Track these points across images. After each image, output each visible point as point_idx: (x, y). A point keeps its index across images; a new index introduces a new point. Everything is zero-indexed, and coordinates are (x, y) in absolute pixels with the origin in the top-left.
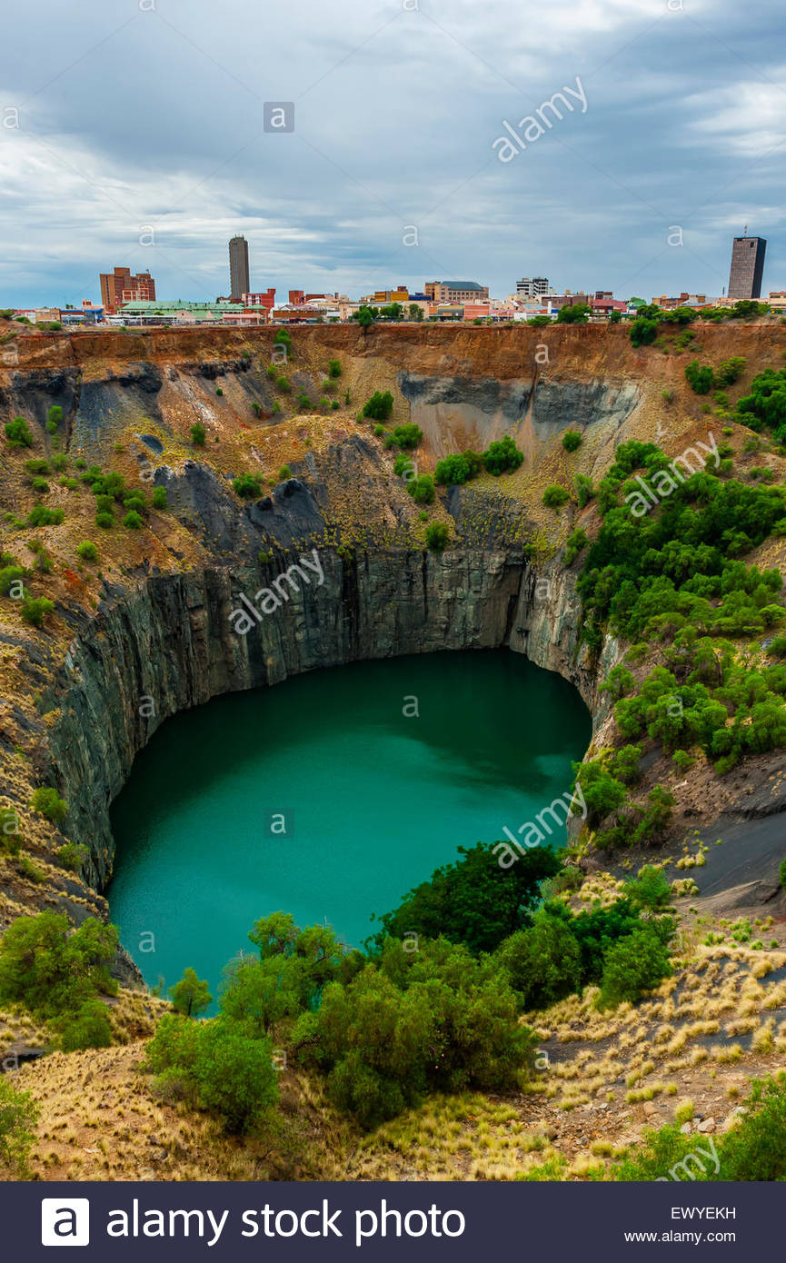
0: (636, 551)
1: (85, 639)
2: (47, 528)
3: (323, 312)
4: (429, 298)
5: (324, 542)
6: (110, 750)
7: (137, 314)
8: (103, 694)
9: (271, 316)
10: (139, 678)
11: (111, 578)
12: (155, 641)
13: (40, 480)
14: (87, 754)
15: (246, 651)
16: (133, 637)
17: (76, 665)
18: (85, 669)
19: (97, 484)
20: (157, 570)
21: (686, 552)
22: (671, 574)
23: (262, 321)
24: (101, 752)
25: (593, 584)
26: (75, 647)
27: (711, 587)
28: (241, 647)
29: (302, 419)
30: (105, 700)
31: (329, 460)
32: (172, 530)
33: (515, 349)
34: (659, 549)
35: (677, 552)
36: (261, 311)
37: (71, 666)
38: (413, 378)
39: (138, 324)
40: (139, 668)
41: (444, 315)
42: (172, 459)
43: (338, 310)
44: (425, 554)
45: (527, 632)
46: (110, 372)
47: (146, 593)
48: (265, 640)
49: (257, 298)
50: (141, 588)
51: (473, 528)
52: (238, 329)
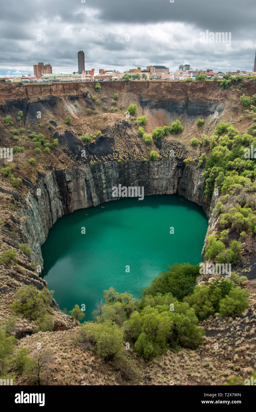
0: (224, 162)
1: (32, 192)
2: (19, 154)
3: (111, 76)
4: (149, 71)
5: (113, 158)
6: (41, 230)
7: (47, 78)
8: (39, 211)
9: (93, 78)
10: (50, 206)
11: (40, 171)
12: (55, 193)
13: (16, 137)
14: (34, 232)
15: (86, 197)
16: (48, 192)
17: (30, 201)
18: (33, 202)
19: (35, 138)
20: (55, 168)
21: (243, 162)
22: (237, 170)
23: (90, 80)
24: (38, 231)
25: (209, 173)
26: (29, 195)
27: (251, 175)
28: (84, 195)
29: (105, 114)
30: (39, 213)
31: (115, 129)
32: (60, 154)
33: (180, 89)
34: (233, 161)
35: (239, 162)
36: (90, 77)
37: (28, 201)
38: (144, 100)
39: (48, 82)
40: (50, 202)
41: (155, 77)
42: (60, 129)
43: (116, 76)
44: (149, 163)
45: (185, 190)
46: (39, 99)
47: (52, 176)
48: (93, 193)
49: (88, 72)
50: (50, 174)
51: (166, 153)
52: (82, 83)
